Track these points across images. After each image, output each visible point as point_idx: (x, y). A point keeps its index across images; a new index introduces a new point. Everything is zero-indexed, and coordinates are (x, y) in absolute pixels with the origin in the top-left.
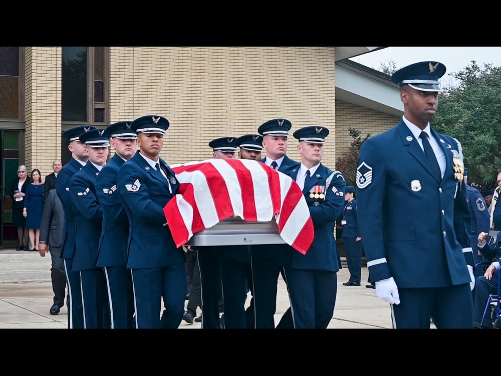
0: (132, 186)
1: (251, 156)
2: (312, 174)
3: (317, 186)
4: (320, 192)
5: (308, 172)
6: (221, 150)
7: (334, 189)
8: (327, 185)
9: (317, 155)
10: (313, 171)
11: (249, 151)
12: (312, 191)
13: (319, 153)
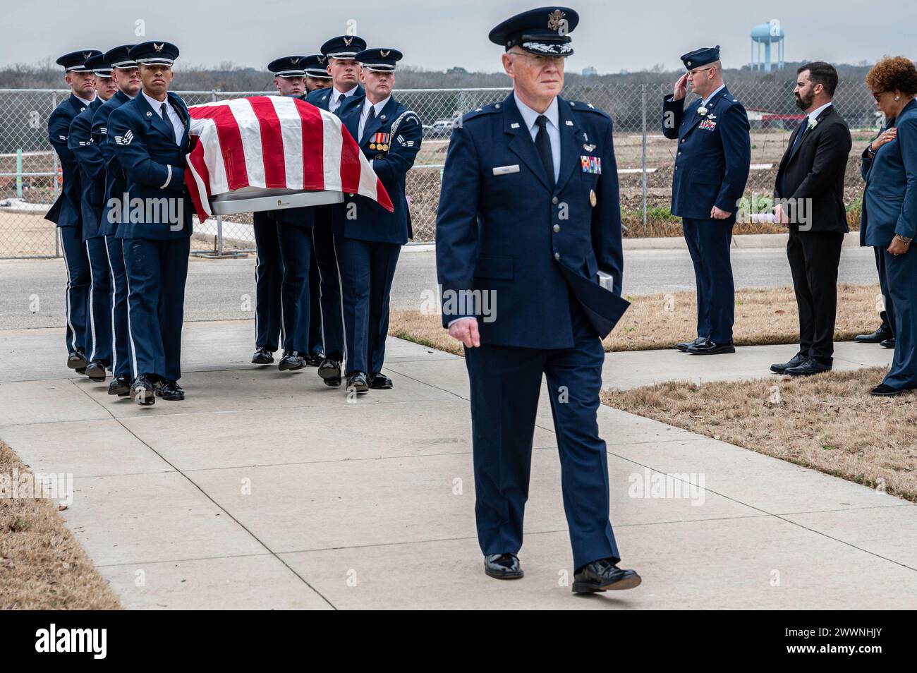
0: (122, 139)
1: (318, 86)
2: (377, 113)
3: (380, 134)
4: (383, 141)
5: (372, 110)
6: (284, 75)
7: (400, 139)
8: (393, 133)
9: (383, 87)
10: (379, 107)
11: (315, 79)
12: (373, 140)
13: (387, 84)
